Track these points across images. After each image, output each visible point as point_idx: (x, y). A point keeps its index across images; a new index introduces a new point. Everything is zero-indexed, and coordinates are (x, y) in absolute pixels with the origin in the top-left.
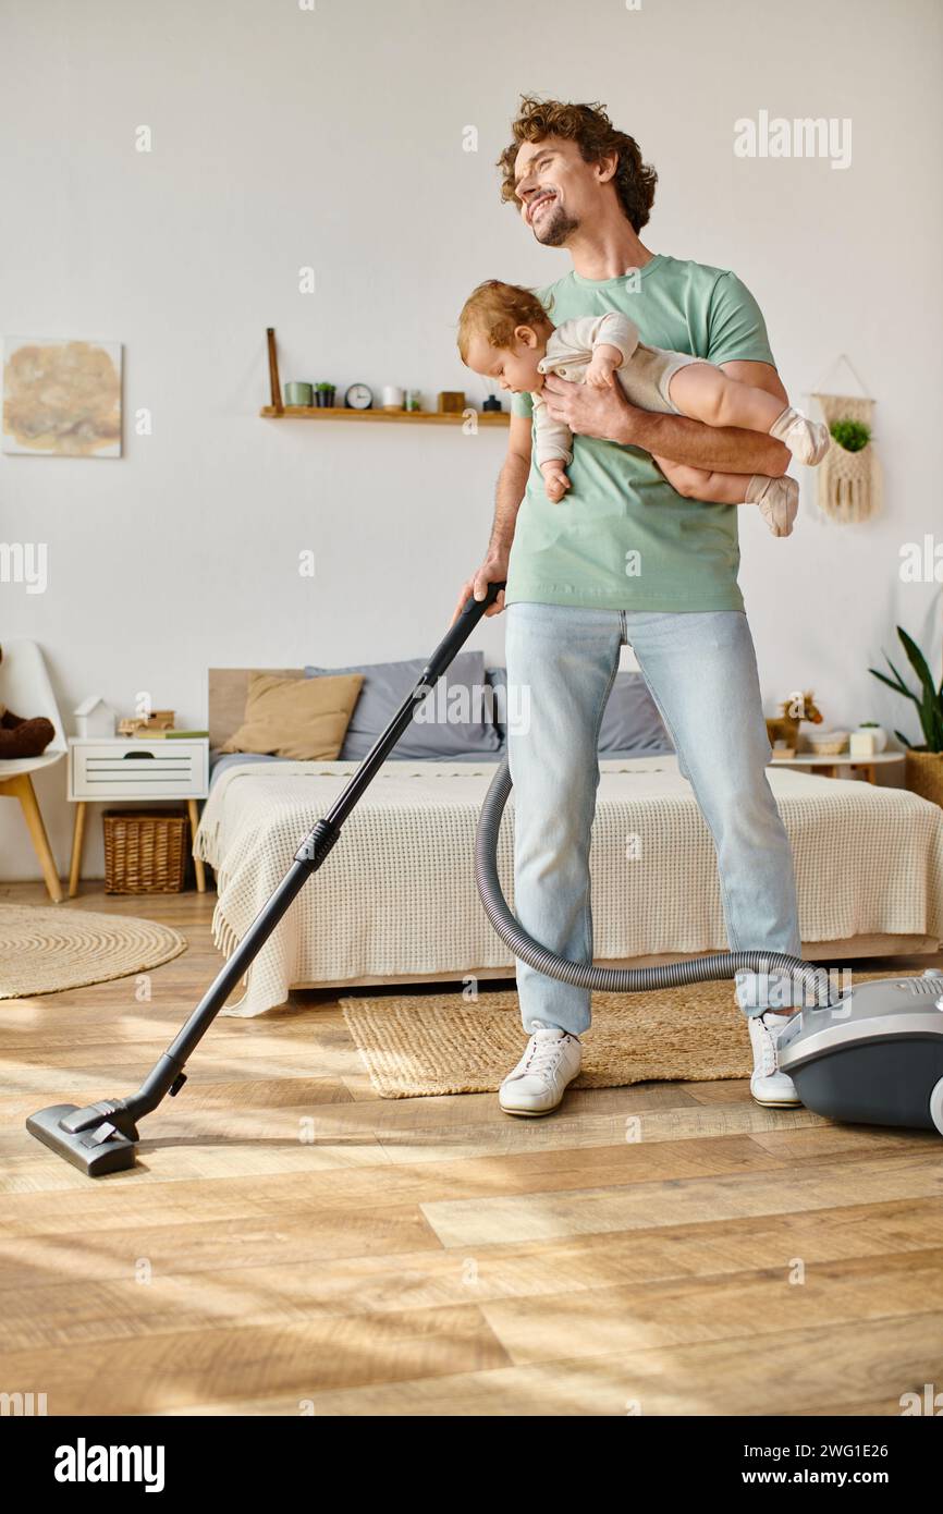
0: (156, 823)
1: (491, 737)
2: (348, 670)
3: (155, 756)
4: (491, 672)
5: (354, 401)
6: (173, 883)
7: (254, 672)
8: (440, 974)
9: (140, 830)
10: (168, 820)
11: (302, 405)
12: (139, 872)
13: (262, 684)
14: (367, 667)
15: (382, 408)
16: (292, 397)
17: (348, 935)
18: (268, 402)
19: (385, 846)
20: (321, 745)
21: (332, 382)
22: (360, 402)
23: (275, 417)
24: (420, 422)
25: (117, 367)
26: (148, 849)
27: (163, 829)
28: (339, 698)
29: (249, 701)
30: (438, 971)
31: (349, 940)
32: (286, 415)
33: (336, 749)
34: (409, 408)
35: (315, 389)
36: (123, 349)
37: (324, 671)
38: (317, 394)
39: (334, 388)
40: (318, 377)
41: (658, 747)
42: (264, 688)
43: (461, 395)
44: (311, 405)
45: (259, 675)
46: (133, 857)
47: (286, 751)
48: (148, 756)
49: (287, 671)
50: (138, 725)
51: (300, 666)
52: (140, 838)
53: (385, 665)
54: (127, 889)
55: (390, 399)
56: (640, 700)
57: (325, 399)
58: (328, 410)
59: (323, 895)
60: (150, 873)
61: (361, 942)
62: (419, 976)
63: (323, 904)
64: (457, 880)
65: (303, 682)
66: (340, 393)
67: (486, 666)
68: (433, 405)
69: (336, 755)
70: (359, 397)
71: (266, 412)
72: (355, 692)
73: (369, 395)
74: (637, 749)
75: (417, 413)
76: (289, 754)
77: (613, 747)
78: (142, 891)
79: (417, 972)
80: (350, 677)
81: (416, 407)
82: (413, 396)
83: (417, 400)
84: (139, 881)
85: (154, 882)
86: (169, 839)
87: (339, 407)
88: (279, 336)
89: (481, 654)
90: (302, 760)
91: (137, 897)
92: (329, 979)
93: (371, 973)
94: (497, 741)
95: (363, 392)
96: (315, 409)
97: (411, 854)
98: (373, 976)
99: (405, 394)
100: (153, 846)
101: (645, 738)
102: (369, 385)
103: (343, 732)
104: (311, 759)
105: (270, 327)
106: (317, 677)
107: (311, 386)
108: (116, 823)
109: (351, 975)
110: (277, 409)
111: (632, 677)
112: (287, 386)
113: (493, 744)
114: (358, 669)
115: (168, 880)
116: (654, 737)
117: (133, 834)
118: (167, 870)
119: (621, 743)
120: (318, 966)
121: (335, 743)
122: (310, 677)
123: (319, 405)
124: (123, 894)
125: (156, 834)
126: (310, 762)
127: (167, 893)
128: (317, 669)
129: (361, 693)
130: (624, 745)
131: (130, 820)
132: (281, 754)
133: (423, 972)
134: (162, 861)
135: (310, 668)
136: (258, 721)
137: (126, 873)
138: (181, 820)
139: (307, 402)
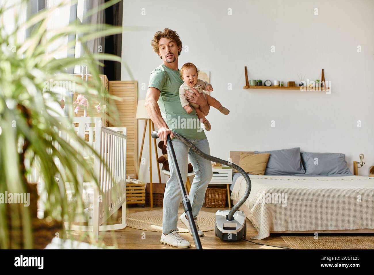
0: (219, 190)
1: (303, 170)
2: (265, 152)
3: (219, 173)
4: (302, 153)
5: (267, 84)
6: (223, 205)
7: (241, 152)
8: (307, 231)
9: (215, 191)
10: (222, 189)
11: (254, 85)
12: (215, 202)
13: (244, 155)
14: (270, 151)
15: (274, 86)
16: (252, 83)
17: (284, 220)
18: (245, 85)
19: (293, 198)
20: (260, 171)
21: (261, 80)
22: (268, 84)
23: (247, 88)
24: (283, 89)
25: (209, 77)
26: (217, 196)
27: (221, 191)
28: (264, 159)
29: (240, 160)
30: (306, 230)
31: (284, 221)
32: (250, 88)
33: (264, 172)
34: (281, 86)
35: (257, 81)
36: (210, 72)
37: (259, 152)
38: (258, 83)
39: (262, 81)
40: (258, 78)
41: (348, 173)
42: (245, 156)
43: (294, 82)
44: (256, 85)
45: (243, 153)
46: (213, 198)
47: (251, 172)
48: (217, 173)
49: (250, 152)
50: (214, 165)
51: (253, 151)
52: (215, 193)
53: (275, 151)
54: (212, 206)
55: (276, 84)
56: (343, 161)
57: (260, 84)
58: (261, 86)
59: (277, 209)
60: (217, 202)
61: (286, 222)
62: (301, 231)
63: (277, 212)
64: (311, 207)
65: (254, 155)
66: (263, 82)
67: (301, 151)
68: (286, 85)
69: (264, 174)
70: (268, 83)
71: (245, 88)
72: (268, 158)
73: (270, 83)
74: (342, 174)
75: (282, 87)
76: (252, 173)
77: (336, 173)
78: (215, 207)
79: (301, 230)
80: (266, 154)
81: (282, 86)
82: (281, 83)
83: (283, 84)
84: (214, 204)
85: (218, 205)
86: (222, 194)
87: (263, 86)
88: (248, 68)
89: (299, 148)
90: (255, 175)
91: (214, 208)
92: (279, 231)
93: (289, 230)
94: (304, 171)
95: (269, 82)
96: (257, 86)
97: (299, 200)
98: (289, 231)
99: (279, 82)
100: (218, 196)
101: (344, 171)
102: (270, 80)
103: (265, 168)
104: (257, 175)
105: (246, 66)
106: (258, 154)
107: (256, 81)
108: (209, 189)
109: (284, 230)
110: (248, 86)
111: (339, 155)
112: (250, 81)
113: (303, 172)
114: (268, 152)
115: (222, 204)
116: (347, 171)
117: (213, 192)
118: (222, 202)
119: (338, 172)
120: (276, 227)
121: (263, 171)
122: (256, 154)
123: (258, 85)
124: (210, 207)
125: (219, 193)
126: (258, 176)
127: (221, 208)
128: (258, 152)
129: (269, 158)
130: (339, 173)
131: (213, 189)
132: (250, 173)
133: (302, 230)
134: (220, 199)
135: (255, 151)
136: (243, 165)
137: (211, 202)
138: (225, 189)
139: (255, 85)
